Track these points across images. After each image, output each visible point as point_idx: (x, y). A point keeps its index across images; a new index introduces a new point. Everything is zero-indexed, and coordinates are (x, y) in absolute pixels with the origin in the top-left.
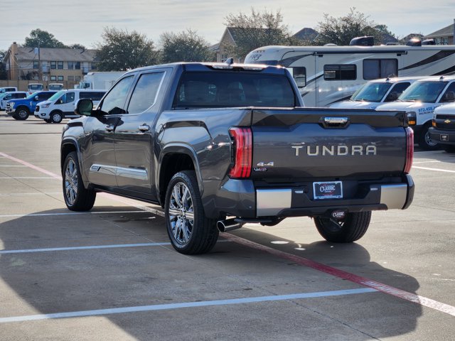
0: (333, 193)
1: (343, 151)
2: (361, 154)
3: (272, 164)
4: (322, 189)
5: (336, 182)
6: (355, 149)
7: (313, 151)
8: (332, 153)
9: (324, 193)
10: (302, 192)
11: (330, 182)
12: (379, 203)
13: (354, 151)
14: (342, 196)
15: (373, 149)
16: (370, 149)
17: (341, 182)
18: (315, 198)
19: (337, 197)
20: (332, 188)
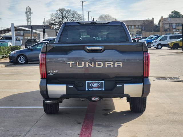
0: (99, 87)
1: (100, 64)
2: (112, 66)
3: (57, 71)
4: (92, 85)
5: (101, 82)
6: (108, 63)
7: (80, 64)
8: (92, 66)
9: (93, 87)
10: (73, 86)
11: (96, 81)
12: (124, 94)
13: (106, 65)
14: (104, 89)
15: (120, 64)
16: (117, 64)
17: (104, 81)
18: (87, 89)
19: (101, 89)
20: (98, 84)
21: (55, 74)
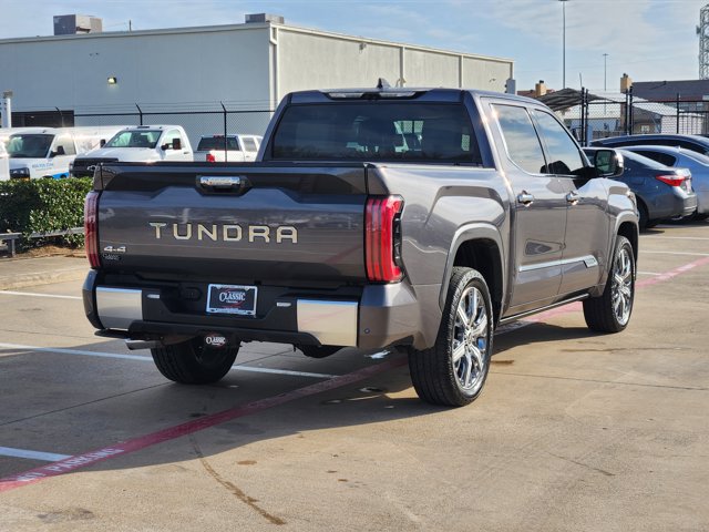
0: (241, 305)
1: (232, 234)
2: (268, 240)
3: (123, 249)
4: (223, 297)
5: (247, 288)
6: (255, 231)
7: (182, 232)
8: (214, 237)
9: (225, 304)
10: (158, 297)
11: (236, 287)
12: (297, 331)
13: (252, 235)
14: (253, 313)
15: (290, 233)
16: (283, 233)
17: (256, 288)
18: (208, 309)
20: (240, 297)
21: (121, 256)
